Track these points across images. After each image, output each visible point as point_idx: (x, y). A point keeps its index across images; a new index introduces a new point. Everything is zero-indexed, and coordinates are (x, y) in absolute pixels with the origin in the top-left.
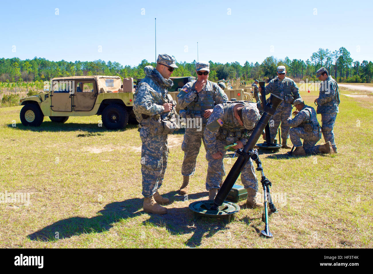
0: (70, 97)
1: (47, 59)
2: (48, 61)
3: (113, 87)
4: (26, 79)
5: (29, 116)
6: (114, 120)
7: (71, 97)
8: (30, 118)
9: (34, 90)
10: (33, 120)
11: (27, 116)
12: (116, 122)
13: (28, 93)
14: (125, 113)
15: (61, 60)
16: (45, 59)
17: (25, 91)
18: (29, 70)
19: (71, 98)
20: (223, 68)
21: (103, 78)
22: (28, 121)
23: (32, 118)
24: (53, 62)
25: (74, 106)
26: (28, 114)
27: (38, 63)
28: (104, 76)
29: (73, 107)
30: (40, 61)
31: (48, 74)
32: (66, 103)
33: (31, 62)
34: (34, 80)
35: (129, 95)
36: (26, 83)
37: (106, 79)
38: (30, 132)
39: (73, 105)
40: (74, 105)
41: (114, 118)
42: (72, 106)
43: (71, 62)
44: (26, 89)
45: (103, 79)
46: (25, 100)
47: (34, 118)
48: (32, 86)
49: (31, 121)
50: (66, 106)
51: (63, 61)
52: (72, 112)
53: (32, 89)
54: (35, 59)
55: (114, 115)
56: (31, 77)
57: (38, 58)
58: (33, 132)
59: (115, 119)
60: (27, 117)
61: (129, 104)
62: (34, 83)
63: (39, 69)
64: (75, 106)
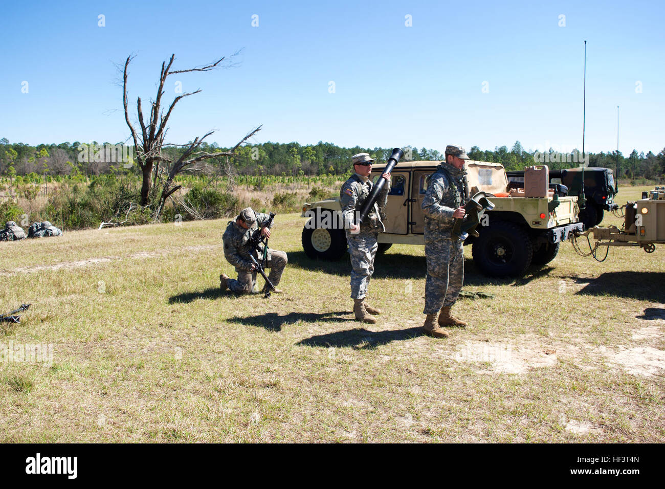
0: (405, 205)
1: (335, 145)
2: (337, 147)
3: (490, 184)
4: (308, 172)
5: (319, 238)
6: (500, 256)
7: (407, 203)
8: (320, 243)
9: (319, 188)
10: (327, 248)
11: (315, 240)
12: (505, 261)
13: (310, 191)
14: (527, 243)
15: (355, 147)
16: (333, 144)
17: (307, 189)
18: (312, 158)
19: (407, 207)
20: (595, 160)
21: (475, 165)
22: (317, 249)
23: (326, 244)
24: (344, 148)
25: (412, 223)
26: (317, 235)
27: (323, 150)
28: (477, 163)
29: (410, 226)
30: (327, 147)
31: (337, 165)
32: (396, 217)
33: (314, 148)
34: (318, 174)
35: (538, 204)
36: (307, 177)
37: (479, 168)
38: (321, 275)
39: (410, 221)
40: (414, 221)
41: (500, 251)
42: (408, 223)
43: (369, 149)
44: (308, 186)
45: (474, 168)
46: (312, 207)
47: (330, 244)
48: (315, 182)
49: (323, 250)
50: (395, 223)
51: (357, 147)
52: (409, 235)
53: (315, 186)
54: (320, 145)
55: (501, 247)
56: (315, 169)
57: (324, 142)
58: (327, 276)
59: (502, 254)
60: (316, 242)
61: (537, 223)
62: (318, 178)
63: (325, 160)
64: (415, 223)
